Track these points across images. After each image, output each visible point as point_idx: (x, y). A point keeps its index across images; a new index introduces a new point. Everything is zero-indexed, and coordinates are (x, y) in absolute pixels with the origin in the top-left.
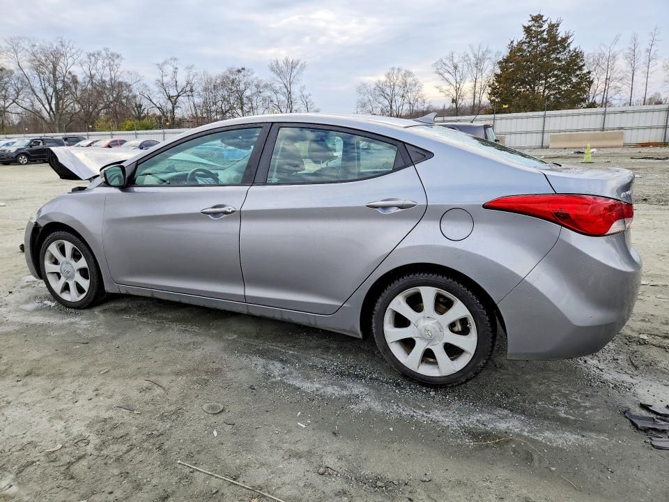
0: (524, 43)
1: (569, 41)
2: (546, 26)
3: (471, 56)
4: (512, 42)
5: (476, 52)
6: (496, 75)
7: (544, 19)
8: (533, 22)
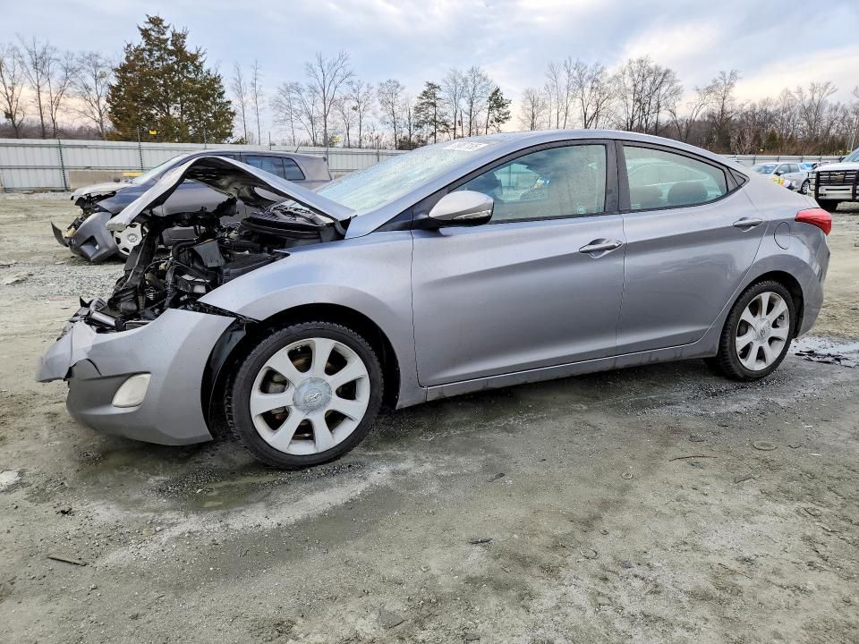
0: (144, 50)
1: (201, 60)
2: (168, 35)
3: (23, 51)
4: (129, 46)
5: (31, 47)
6: (111, 87)
7: (165, 24)
8: (151, 25)
